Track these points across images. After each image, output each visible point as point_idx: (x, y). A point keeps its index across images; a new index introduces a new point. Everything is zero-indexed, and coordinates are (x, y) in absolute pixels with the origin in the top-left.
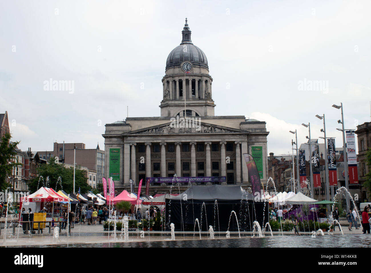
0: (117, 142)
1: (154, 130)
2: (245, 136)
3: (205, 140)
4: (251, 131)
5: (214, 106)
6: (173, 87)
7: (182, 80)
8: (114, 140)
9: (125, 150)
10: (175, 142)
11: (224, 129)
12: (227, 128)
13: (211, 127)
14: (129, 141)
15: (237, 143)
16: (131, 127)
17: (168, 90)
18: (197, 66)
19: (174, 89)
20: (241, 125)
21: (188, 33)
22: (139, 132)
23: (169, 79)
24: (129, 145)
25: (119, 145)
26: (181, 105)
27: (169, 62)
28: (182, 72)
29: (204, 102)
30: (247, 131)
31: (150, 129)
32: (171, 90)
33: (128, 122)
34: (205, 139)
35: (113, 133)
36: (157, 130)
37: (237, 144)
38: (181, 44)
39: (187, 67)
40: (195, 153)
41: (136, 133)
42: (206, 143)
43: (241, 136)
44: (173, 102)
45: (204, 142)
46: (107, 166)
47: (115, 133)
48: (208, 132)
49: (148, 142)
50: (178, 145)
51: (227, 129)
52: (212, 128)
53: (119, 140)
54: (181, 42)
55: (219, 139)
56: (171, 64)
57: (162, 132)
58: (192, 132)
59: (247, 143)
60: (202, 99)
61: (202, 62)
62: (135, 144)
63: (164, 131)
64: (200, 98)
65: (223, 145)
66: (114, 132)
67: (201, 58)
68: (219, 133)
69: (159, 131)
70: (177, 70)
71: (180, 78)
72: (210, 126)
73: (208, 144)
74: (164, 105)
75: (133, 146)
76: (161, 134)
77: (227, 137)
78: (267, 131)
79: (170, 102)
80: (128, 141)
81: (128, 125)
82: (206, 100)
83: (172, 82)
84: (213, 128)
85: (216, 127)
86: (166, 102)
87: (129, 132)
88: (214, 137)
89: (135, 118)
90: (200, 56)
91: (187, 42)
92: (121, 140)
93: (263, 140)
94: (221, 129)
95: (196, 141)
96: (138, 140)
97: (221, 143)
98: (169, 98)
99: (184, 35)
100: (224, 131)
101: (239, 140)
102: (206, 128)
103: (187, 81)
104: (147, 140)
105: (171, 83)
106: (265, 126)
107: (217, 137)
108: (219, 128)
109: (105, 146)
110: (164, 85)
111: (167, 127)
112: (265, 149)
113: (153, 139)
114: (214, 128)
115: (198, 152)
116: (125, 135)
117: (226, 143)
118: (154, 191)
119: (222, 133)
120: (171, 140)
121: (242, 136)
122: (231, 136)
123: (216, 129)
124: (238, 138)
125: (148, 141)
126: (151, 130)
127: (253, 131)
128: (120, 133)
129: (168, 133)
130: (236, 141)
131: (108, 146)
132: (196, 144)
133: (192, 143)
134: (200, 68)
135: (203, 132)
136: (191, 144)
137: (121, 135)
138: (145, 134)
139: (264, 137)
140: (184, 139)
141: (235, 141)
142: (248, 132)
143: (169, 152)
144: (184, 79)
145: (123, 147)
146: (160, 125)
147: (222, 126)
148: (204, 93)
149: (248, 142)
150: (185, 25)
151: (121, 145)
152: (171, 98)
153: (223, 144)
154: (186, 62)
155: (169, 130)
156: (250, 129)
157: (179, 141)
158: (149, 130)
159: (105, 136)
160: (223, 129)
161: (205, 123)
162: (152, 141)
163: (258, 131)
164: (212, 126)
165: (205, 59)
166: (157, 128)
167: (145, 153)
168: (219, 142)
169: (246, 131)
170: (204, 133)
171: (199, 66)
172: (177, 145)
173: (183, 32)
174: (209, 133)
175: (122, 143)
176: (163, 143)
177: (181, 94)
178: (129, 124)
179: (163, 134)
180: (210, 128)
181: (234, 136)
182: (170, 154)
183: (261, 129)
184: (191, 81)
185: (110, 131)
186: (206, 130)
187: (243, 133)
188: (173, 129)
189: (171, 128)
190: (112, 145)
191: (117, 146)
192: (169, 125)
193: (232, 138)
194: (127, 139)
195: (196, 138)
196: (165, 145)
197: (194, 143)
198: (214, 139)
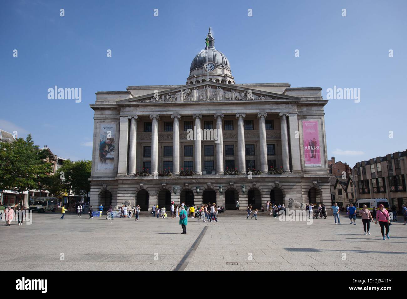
0: (112, 116)
1: (163, 97)
2: (294, 105)
3: (236, 112)
8: (108, 112)
9: (120, 125)
10: (193, 114)
11: (264, 96)
12: (269, 93)
13: (245, 92)
14: (128, 113)
15: (283, 115)
18: (220, 67)
21: (211, 40)
22: (141, 101)
24: (127, 118)
34: (236, 110)
36: (168, 97)
37: (282, 117)
39: (210, 67)
40: (222, 129)
41: (137, 101)
42: (237, 116)
43: (287, 105)
45: (235, 114)
46: (96, 149)
47: (109, 104)
48: (241, 100)
49: (155, 115)
50: (197, 118)
52: (246, 93)
53: (114, 112)
55: (256, 109)
57: (174, 99)
58: (218, 99)
59: (297, 115)
61: (225, 65)
62: (136, 117)
63: (178, 99)
65: (263, 118)
66: (107, 102)
67: (224, 61)
69: (170, 98)
72: (243, 91)
73: (241, 117)
75: (133, 119)
76: (174, 103)
77: (267, 106)
78: (324, 99)
80: (126, 113)
81: (128, 92)
83: (196, 82)
85: (252, 93)
87: (127, 100)
88: (249, 107)
90: (223, 58)
92: (116, 112)
93: (318, 113)
94: (259, 95)
95: (224, 112)
96: (141, 112)
97: (259, 115)
100: (263, 97)
101: (285, 111)
102: (237, 94)
106: (320, 94)
107: (254, 107)
108: (256, 94)
109: (95, 122)
111: (182, 92)
113: (161, 110)
114: (249, 94)
115: (225, 131)
117: (266, 115)
118: (161, 184)
119: (260, 100)
120: (187, 112)
121: (290, 105)
122: (274, 106)
123: (253, 95)
124: (284, 107)
125: (155, 113)
126: (159, 97)
127: (304, 100)
129: (183, 101)
130: (282, 113)
131: (99, 120)
132: (223, 116)
133: (218, 116)
135: (234, 99)
136: (215, 116)
137: (117, 105)
138: (150, 102)
139: (320, 108)
140: (205, 110)
141: (280, 113)
142: (298, 98)
144: (207, 78)
146: (171, 90)
147: (261, 91)
150: (209, 34)
151: (116, 120)
153: (262, 116)
154: (210, 63)
155: (184, 96)
157: (199, 112)
159: (94, 107)
160: (262, 95)
161: (236, 87)
162: (160, 113)
163: (311, 99)
166: (168, 94)
168: (257, 114)
170: (235, 101)
171: (222, 68)
172: (195, 118)
173: (206, 39)
174: (243, 100)
175: (117, 116)
176: (176, 116)
179: (176, 102)
180: (243, 94)
181: (277, 105)
183: (315, 97)
184: (214, 80)
185: (102, 101)
186: (238, 97)
187: (292, 100)
188: (190, 96)
189: (187, 93)
190: (105, 121)
191: (112, 122)
192: (185, 90)
193: (276, 108)
194: (125, 110)
195: (223, 108)
196: (178, 119)
197: (220, 116)
198: (249, 109)
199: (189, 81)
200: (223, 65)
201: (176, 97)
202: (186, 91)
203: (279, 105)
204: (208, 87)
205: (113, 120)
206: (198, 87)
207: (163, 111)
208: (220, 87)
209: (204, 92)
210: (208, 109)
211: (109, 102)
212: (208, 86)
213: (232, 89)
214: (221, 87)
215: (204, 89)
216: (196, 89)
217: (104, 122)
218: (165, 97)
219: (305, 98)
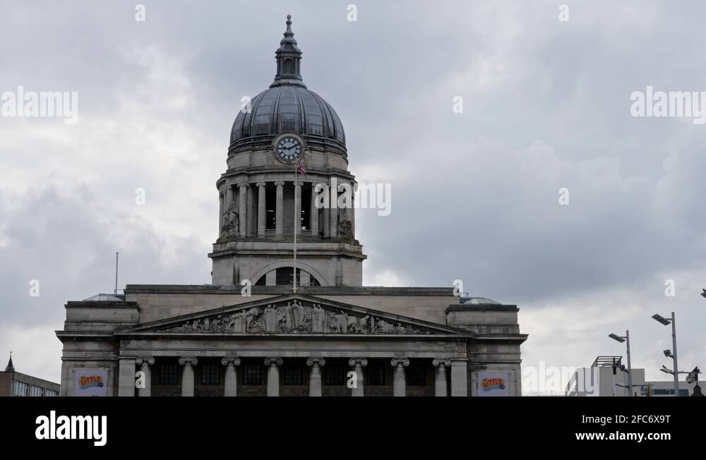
0: (99, 354)
1: (207, 322)
2: (461, 345)
3: (349, 355)
4: (477, 331)
5: (363, 259)
6: (250, 203)
7: (275, 184)
8: (91, 346)
9: (120, 377)
10: (265, 358)
11: (404, 324)
12: (413, 320)
13: (368, 317)
14: (135, 353)
15: (440, 364)
16: (139, 310)
17: (235, 210)
18: (316, 147)
19: (250, 209)
20: (451, 314)
21: (292, 55)
22: (162, 328)
23: (239, 181)
24: (133, 362)
25: (102, 362)
26: (270, 253)
27: (239, 134)
28: (276, 163)
29: (335, 246)
30: (468, 329)
31: (197, 319)
32: (242, 212)
33: (131, 298)
34: (350, 351)
35: (88, 328)
36: (215, 322)
37: (438, 367)
38: (272, 87)
39: (289, 149)
40: (320, 388)
41: (155, 329)
42: (352, 362)
43: (449, 346)
44: (249, 245)
45: (348, 359)
47: (93, 329)
48: (359, 332)
49: (188, 357)
50: (274, 365)
51: (412, 324)
52: (369, 319)
53: (105, 347)
54: (272, 81)
55: (389, 351)
56: (245, 141)
57: (228, 327)
58: (315, 330)
59: (466, 364)
60: (330, 238)
61: (331, 137)
62: (152, 361)
63: (236, 326)
64: (322, 237)
65: (400, 369)
66: (90, 324)
67: (328, 125)
68: (390, 333)
69: (220, 324)
70: (261, 158)
71: (271, 178)
72: (363, 315)
73: (358, 365)
74: (224, 251)
76: (227, 335)
77: (410, 346)
78: (521, 333)
79: (240, 245)
80: (131, 352)
81: (132, 305)
82: (339, 242)
83: (247, 188)
84: (372, 319)
85: (382, 319)
86: (229, 245)
87: (135, 326)
88: (376, 346)
89: (151, 288)
90: (325, 119)
91: (291, 81)
92: (111, 348)
93: (509, 357)
94: (395, 323)
95: (325, 355)
96: (159, 349)
97: (393, 363)
98: (237, 234)
99: (282, 62)
100: (403, 328)
101: (444, 355)
102: (353, 320)
103: (289, 187)
104: (185, 351)
105: (243, 190)
106: (516, 319)
107: (385, 346)
108: (390, 321)
109: (63, 366)
110: (222, 196)
111: (244, 314)
112: (516, 381)
113: (202, 347)
114: (376, 321)
115: (327, 387)
116: (124, 333)
117: (407, 363)
119: (397, 334)
120: (254, 351)
121: (454, 345)
122: (423, 345)
123: (382, 323)
124: (442, 348)
125: (189, 354)
126: (199, 321)
127: (484, 332)
128: (109, 328)
129: (246, 331)
130: (437, 359)
131: (73, 363)
132: (323, 363)
133: (314, 362)
134: (324, 152)
135: (345, 330)
136: (309, 363)
137: (112, 333)
138: (181, 332)
139: (513, 349)
140: (290, 350)
141: (433, 359)
142: (468, 332)
143: (245, 387)
144: (279, 180)
145: (116, 370)
146: (224, 308)
147: (398, 316)
148: (334, 223)
149: (469, 362)
150: (286, 35)
151: (109, 363)
152: (243, 233)
153: (400, 366)
154: (288, 135)
155: (249, 322)
156: (474, 325)
157: (276, 354)
158: (191, 322)
159: (63, 337)
160: (400, 324)
161: (351, 306)
162: (199, 354)
163: (497, 331)
164: (370, 315)
165: (338, 128)
166: (215, 317)
167: (179, 387)
168: (389, 359)
169: (463, 331)
170: (347, 333)
171: (322, 149)
172: (270, 366)
173: (279, 52)
174: (363, 334)
175: (112, 356)
176: (231, 360)
177: (270, 224)
178: (136, 302)
179: (232, 333)
180: (363, 321)
181: (429, 344)
182: (249, 390)
183: (504, 325)
184: (300, 188)
185: (79, 322)
186: (353, 326)
187: (457, 336)
188: (260, 319)
189: (254, 316)
190: (84, 364)
191: (99, 366)
192: (250, 309)
193: (427, 348)
194: (129, 346)
195: (325, 348)
196: (235, 366)
197: (318, 362)
198: (376, 351)
199: (229, 183)
200: (323, 140)
201: (232, 322)
202: (252, 311)
203: (433, 344)
204: (295, 305)
205: (100, 363)
206: (276, 303)
207: (206, 350)
208: (319, 306)
209: (288, 314)
210: (294, 348)
211: (94, 324)
212: (295, 301)
213: (342, 309)
214: (322, 305)
215: (289, 307)
216: (272, 307)
217: (82, 366)
218: (211, 321)
219: (486, 327)
